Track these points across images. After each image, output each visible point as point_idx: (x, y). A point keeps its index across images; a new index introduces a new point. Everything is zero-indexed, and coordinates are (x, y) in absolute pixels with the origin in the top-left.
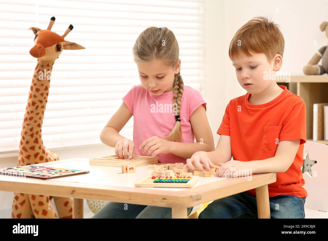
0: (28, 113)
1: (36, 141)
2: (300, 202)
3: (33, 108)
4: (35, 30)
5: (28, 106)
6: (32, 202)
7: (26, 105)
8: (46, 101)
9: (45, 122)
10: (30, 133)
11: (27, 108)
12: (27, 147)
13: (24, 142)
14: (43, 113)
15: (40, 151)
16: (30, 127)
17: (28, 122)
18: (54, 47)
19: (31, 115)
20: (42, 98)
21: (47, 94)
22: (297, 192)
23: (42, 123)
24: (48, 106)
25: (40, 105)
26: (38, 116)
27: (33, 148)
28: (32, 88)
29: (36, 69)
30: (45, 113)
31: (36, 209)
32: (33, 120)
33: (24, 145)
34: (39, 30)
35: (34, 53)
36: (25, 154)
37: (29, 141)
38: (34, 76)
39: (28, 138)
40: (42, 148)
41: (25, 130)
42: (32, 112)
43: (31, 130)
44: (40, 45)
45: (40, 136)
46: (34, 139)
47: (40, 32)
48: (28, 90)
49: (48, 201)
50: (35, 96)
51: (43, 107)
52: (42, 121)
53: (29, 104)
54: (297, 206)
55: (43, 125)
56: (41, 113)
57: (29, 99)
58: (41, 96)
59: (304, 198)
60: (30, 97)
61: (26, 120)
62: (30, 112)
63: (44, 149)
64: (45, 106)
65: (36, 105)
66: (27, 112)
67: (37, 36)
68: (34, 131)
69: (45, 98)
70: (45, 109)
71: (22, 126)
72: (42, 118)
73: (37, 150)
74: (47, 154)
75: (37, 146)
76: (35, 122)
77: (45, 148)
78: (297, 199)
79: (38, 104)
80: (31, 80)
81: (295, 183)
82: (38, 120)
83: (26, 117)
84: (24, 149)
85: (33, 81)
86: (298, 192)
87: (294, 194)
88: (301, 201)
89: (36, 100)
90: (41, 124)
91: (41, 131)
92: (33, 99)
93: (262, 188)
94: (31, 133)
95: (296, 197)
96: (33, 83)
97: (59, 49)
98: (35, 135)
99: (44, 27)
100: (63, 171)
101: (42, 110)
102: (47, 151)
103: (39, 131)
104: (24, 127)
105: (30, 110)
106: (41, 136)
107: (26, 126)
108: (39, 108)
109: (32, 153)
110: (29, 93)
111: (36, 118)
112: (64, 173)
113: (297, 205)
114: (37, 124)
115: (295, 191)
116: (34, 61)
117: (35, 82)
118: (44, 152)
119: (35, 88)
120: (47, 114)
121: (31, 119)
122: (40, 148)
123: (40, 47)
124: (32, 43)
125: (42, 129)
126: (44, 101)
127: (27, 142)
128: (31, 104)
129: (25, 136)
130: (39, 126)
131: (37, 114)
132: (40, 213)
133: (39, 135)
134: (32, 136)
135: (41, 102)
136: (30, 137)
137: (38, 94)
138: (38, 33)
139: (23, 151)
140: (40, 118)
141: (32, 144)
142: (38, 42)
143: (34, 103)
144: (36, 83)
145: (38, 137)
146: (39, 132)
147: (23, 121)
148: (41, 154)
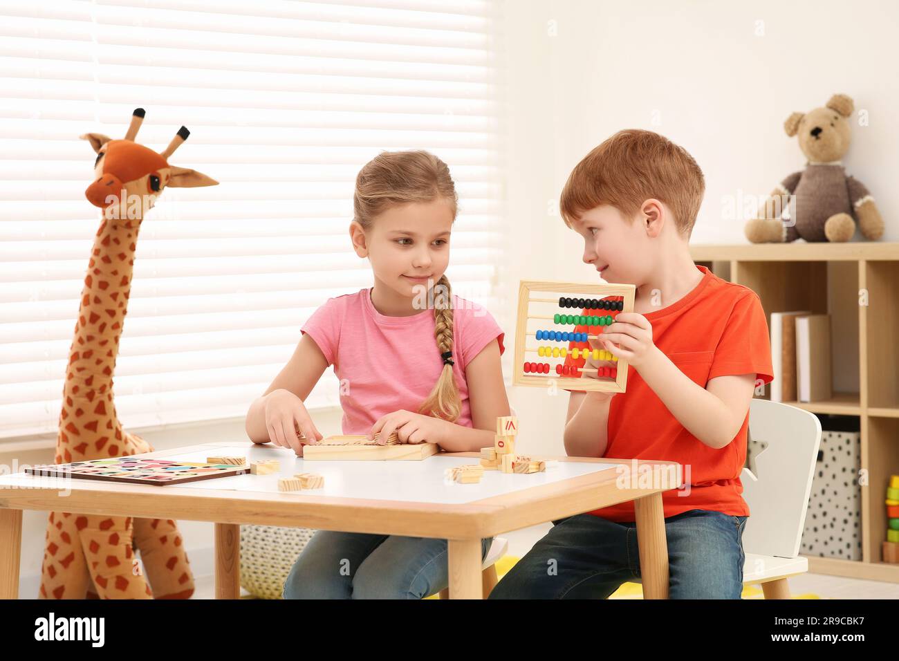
0: (81, 341)
1: (101, 409)
2: (733, 527)
3: (92, 329)
4: (97, 142)
5: (80, 324)
6: (91, 558)
7: (75, 321)
8: (125, 312)
9: (122, 363)
10: (85, 389)
11: (77, 330)
12: (80, 423)
13: (71, 411)
14: (116, 339)
15: (111, 434)
16: (86, 375)
17: (81, 363)
18: (144, 180)
19: (88, 346)
20: (113, 305)
21: (127, 296)
22: (727, 505)
23: (115, 365)
24: (128, 323)
25: (111, 322)
26: (105, 350)
27: (92, 426)
28: (89, 281)
29: (99, 234)
30: (121, 340)
31: (102, 574)
32: (93, 360)
33: (72, 418)
34: (107, 140)
35: (97, 196)
36: (74, 441)
37: (83, 409)
38: (94, 251)
39: (81, 401)
40: (114, 425)
41: (73, 383)
42: (90, 338)
43: (89, 382)
44: (109, 176)
45: (110, 398)
46: (95, 403)
47: (108, 146)
48: (80, 286)
49: (129, 556)
50: (97, 300)
51: (117, 326)
52: (115, 360)
53: (82, 319)
54: (727, 533)
55: (116, 371)
56: (112, 340)
57: (82, 307)
58: (111, 299)
59: (743, 518)
60: (86, 301)
61: (75, 357)
62: (85, 339)
63: (120, 429)
64: (121, 324)
65: (99, 323)
66: (78, 337)
67: (101, 154)
68: (96, 385)
69: (121, 305)
70: (122, 331)
71: (66, 372)
72: (113, 352)
73: (102, 431)
74: (126, 442)
75: (103, 421)
76: (99, 362)
77: (121, 425)
78: (726, 518)
79: (105, 318)
80: (87, 262)
81: (721, 482)
82: (103, 357)
83: (75, 350)
84: (71, 428)
85: (92, 263)
86: (730, 504)
87: (719, 507)
88: (736, 524)
89: (100, 310)
90: (111, 367)
91: (111, 384)
92: (93, 306)
93: (649, 499)
94: (88, 389)
95: (725, 515)
96: (93, 269)
97: (154, 186)
98: (97, 394)
99: (116, 132)
100: (199, 468)
101: (114, 333)
102: (125, 434)
103: (108, 384)
104: (71, 376)
105: (84, 333)
106: (112, 396)
107: (75, 373)
108: (108, 328)
109: (91, 438)
110: (82, 293)
111: (100, 352)
112: (200, 471)
113: (725, 530)
114: (102, 367)
115: (722, 502)
116: (94, 217)
117: (97, 266)
118: (118, 435)
119: (96, 279)
120: (125, 343)
121: (88, 355)
122: (109, 425)
123: (112, 182)
124: (89, 171)
125: (114, 379)
126: (119, 311)
127: (79, 412)
128: (87, 318)
129: (72, 396)
130: (108, 371)
131: (104, 343)
132: (112, 583)
133: (106, 394)
134: (90, 396)
135: (112, 313)
136: (84, 400)
137: (104, 295)
138: (104, 147)
139: (70, 435)
140: (110, 354)
141: (90, 416)
142: (106, 170)
143: (94, 318)
144: (100, 269)
145: (105, 398)
146: (108, 388)
147: (67, 361)
148: (113, 441)
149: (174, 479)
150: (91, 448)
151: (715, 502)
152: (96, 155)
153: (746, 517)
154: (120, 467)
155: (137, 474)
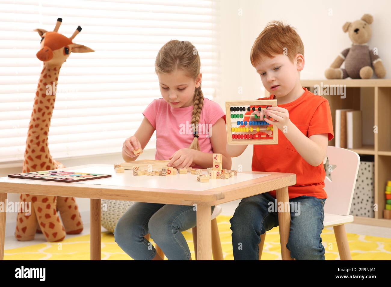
0: (34, 120)
1: (43, 150)
2: (320, 203)
3: (39, 115)
4: (41, 32)
5: (34, 113)
6: (38, 214)
7: (31, 111)
8: (53, 107)
9: (52, 130)
10: (36, 141)
11: (32, 115)
12: (33, 156)
13: (30, 151)
14: (50, 119)
15: (47, 161)
16: (36, 135)
17: (34, 129)
18: (62, 49)
19: (37, 122)
20: (48, 104)
21: (54, 100)
22: (317, 193)
23: (49, 130)
24: (55, 112)
25: (47, 111)
26: (45, 124)
27: (39, 157)
28: (37, 94)
29: (42, 73)
30: (51, 120)
31: (43, 222)
32: (39, 128)
33: (30, 153)
34: (45, 32)
35: (41, 56)
36: (31, 164)
37: (35, 149)
38: (40, 80)
39: (34, 146)
40: (49, 157)
41: (31, 138)
42: (38, 119)
43: (37, 138)
44: (47, 48)
45: (47, 145)
46: (40, 147)
47: (46, 34)
48: (34, 96)
49: (55, 214)
50: (41, 102)
51: (50, 114)
52: (49, 129)
53: (35, 110)
54: (317, 207)
55: (49, 133)
56: (47, 120)
57: (35, 105)
58: (47, 102)
59: (324, 199)
60: (36, 102)
61: (31, 127)
62: (36, 119)
63: (51, 158)
64: (51, 112)
65: (42, 112)
66: (33, 118)
67: (43, 38)
68: (41, 139)
69: (52, 104)
70: (52, 116)
71: (28, 133)
72: (48, 125)
73: (43, 159)
74: (54, 164)
75: (44, 155)
76: (42, 129)
77: (51, 157)
78: (317, 200)
79: (45, 110)
80: (37, 85)
81: (316, 184)
82: (44, 127)
83: (31, 124)
84: (30, 158)
85: (39, 86)
86: (319, 193)
87: (315, 195)
88: (321, 202)
89: (42, 106)
90: (47, 131)
91: (47, 139)
92: (39, 105)
93: (282, 189)
94: (37, 141)
95: (317, 198)
96: (39, 88)
97: (67, 52)
98: (41, 143)
99: (50, 28)
100: (85, 175)
101: (48, 116)
102: (53, 161)
103: (46, 139)
104: (29, 135)
105: (35, 116)
106: (47, 144)
107: (32, 134)
108: (46, 115)
109: (38, 162)
110: (35, 99)
111: (43, 125)
112: (86, 176)
113: (316, 206)
114: (43, 131)
115: (316, 192)
116: (40, 65)
117: (41, 87)
118: (50, 161)
119: (40, 93)
120: (53, 121)
121: (37, 126)
122: (46, 157)
123: (48, 50)
124: (38, 45)
125: (49, 137)
126: (51, 107)
127: (33, 151)
128: (37, 110)
129: (30, 144)
130: (46, 133)
131: (44, 121)
132: (47, 226)
133: (45, 143)
134: (38, 144)
135: (48, 108)
136: (35, 146)
137: (44, 100)
138: (44, 35)
139: (29, 161)
140: (47, 126)
141: (38, 153)
142: (45, 45)
143: (40, 110)
144: (43, 88)
145: (45, 145)
146: (46, 141)
147: (28, 129)
148: (48, 164)
149: (74, 180)
150: (39, 167)
151: (312, 192)
152: (41, 38)
153: (326, 199)
154: (50, 175)
155: (58, 177)
